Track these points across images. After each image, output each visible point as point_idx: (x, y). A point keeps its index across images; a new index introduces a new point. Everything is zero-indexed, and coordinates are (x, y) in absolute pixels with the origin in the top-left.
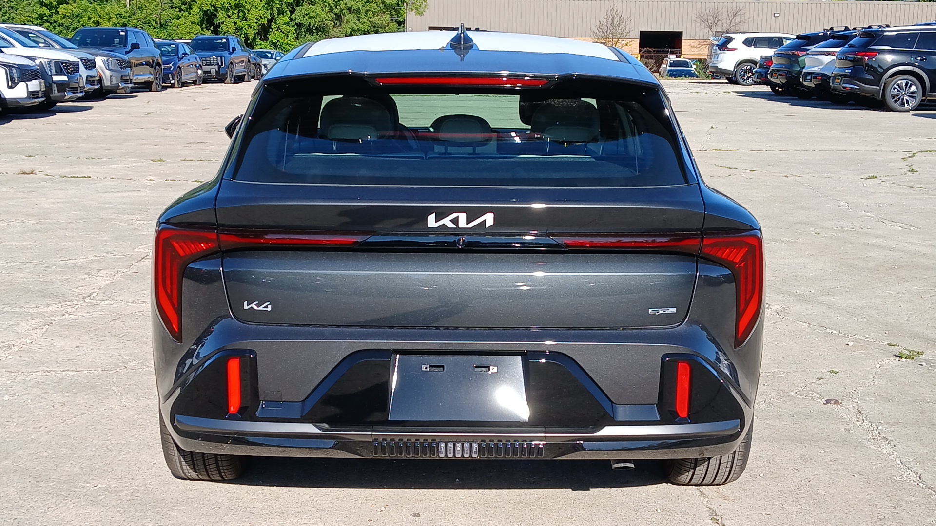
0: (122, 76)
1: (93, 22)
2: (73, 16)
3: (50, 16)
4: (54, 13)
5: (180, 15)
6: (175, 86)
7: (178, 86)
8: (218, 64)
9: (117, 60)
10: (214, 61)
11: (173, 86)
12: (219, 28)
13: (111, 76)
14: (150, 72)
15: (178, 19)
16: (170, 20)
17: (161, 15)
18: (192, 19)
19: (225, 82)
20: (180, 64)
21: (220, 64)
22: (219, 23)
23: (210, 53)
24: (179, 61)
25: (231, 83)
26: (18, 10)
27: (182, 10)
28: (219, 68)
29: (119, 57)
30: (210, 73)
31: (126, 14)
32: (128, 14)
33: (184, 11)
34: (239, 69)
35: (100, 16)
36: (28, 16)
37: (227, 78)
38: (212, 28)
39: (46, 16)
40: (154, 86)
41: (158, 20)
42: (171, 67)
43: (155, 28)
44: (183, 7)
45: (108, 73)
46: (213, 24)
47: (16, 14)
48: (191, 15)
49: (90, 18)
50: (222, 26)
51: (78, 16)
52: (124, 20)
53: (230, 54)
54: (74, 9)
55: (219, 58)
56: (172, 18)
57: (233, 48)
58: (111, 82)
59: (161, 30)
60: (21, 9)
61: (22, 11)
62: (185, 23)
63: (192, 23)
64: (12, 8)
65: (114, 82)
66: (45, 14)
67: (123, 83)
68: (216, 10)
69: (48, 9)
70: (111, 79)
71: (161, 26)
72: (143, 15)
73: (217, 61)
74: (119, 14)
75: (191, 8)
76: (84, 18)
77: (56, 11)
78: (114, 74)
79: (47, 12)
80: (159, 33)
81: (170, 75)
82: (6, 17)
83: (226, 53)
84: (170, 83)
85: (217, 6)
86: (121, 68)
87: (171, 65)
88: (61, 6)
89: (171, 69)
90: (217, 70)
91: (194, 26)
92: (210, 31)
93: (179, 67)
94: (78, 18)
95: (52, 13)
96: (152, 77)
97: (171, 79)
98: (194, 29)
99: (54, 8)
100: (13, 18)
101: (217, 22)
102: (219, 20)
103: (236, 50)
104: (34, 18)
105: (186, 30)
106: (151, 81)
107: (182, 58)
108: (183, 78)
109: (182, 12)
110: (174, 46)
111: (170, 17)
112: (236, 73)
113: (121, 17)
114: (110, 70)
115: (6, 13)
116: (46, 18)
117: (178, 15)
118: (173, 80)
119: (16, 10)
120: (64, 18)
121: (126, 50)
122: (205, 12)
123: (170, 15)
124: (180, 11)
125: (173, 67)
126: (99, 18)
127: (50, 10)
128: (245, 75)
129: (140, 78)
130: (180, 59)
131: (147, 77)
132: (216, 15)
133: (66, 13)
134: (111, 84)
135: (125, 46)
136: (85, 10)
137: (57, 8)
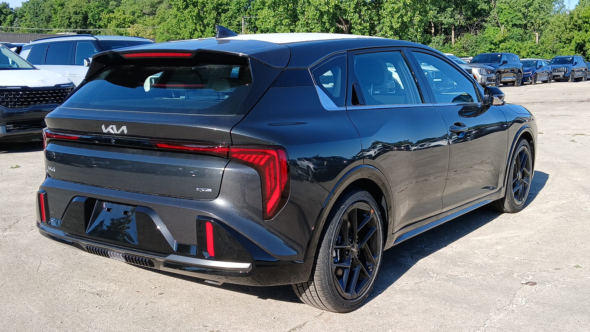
0: (487, 78)
1: (517, 52)
2: (507, 49)
3: (495, 49)
4: (497, 48)
5: (565, 46)
6: (532, 84)
7: (534, 84)
8: (564, 71)
9: (486, 70)
10: (562, 70)
11: (531, 84)
12: (586, 52)
13: (481, 78)
14: (514, 76)
15: (563, 48)
16: (559, 49)
17: (554, 46)
18: (570, 48)
19: (568, 81)
20: (537, 71)
21: (566, 71)
22: (586, 49)
23: (561, 66)
24: (537, 70)
25: (572, 82)
26: (480, 47)
27: (566, 43)
28: (565, 73)
29: (488, 68)
30: (560, 77)
31: (534, 47)
32: (536, 47)
33: (567, 44)
34: (577, 75)
35: (521, 48)
36: (484, 50)
37: (569, 79)
38: (582, 52)
39: (493, 49)
40: (516, 83)
41: (552, 49)
42: (531, 73)
43: (550, 53)
44: (567, 42)
45: (480, 76)
46: (582, 50)
47: (479, 49)
48: (571, 46)
49: (515, 49)
50: (588, 51)
51: (509, 48)
52: (533, 50)
53: (573, 66)
54: (507, 45)
55: (566, 68)
56: (560, 47)
57: (575, 62)
58: (481, 81)
59: (553, 55)
60: (481, 46)
61: (482, 47)
62: (567, 50)
63: (571, 50)
64: (477, 46)
65: (483, 81)
66: (492, 48)
67: (488, 82)
68: (586, 43)
69: (494, 45)
70: (481, 79)
71: (553, 52)
72: (544, 47)
73: (564, 70)
74: (531, 47)
75: (571, 42)
76: (512, 50)
77: (498, 46)
78: (483, 77)
79: (494, 47)
80: (552, 56)
81: (529, 78)
82: (473, 51)
83: (571, 65)
84: (529, 82)
85: (585, 40)
86: (488, 74)
87: (531, 72)
88: (501, 44)
89: (531, 74)
90: (564, 75)
91: (572, 52)
92: (581, 54)
93: (536, 73)
94: (509, 50)
95: (496, 47)
96: (514, 78)
97: (530, 80)
98: (571, 54)
99: (498, 45)
100: (477, 51)
101: (585, 49)
102: (586, 48)
103: (577, 64)
104: (487, 51)
105: (567, 54)
106: (514, 80)
107: (539, 68)
108: (538, 79)
109: (566, 44)
110: (535, 62)
111: (559, 47)
112: (576, 76)
113: (532, 48)
114: (481, 75)
115: (474, 48)
116: (493, 50)
117: (563, 46)
118: (531, 80)
119: (479, 47)
120: (502, 50)
121: (500, 64)
122: (578, 44)
123: (559, 46)
124: (565, 44)
125: (532, 73)
126: (520, 50)
127: (495, 46)
128: (583, 77)
129: (506, 79)
130: (537, 69)
131: (511, 79)
132: (585, 45)
133: (503, 47)
134: (481, 82)
135: (499, 62)
136: (513, 45)
137: (499, 45)
